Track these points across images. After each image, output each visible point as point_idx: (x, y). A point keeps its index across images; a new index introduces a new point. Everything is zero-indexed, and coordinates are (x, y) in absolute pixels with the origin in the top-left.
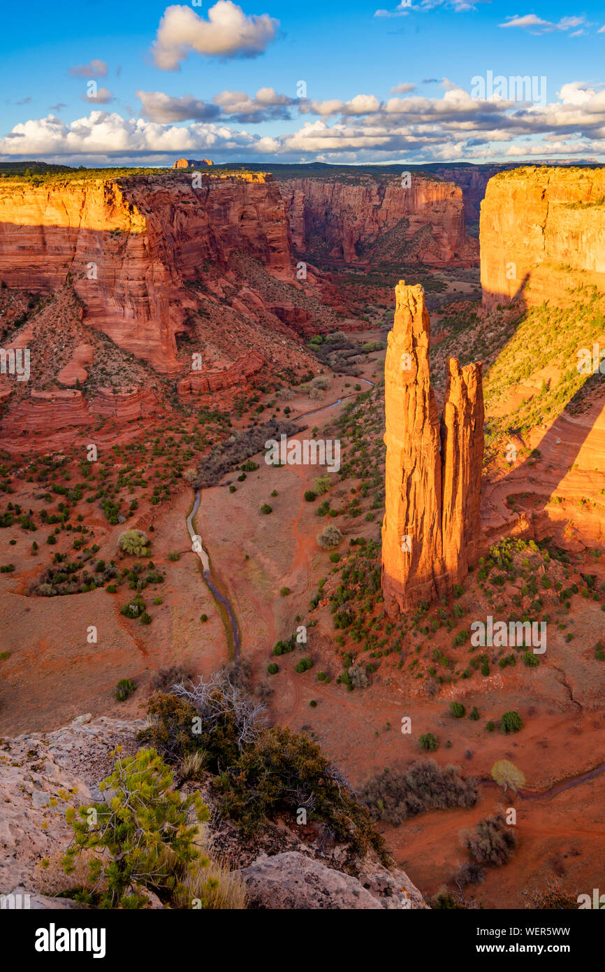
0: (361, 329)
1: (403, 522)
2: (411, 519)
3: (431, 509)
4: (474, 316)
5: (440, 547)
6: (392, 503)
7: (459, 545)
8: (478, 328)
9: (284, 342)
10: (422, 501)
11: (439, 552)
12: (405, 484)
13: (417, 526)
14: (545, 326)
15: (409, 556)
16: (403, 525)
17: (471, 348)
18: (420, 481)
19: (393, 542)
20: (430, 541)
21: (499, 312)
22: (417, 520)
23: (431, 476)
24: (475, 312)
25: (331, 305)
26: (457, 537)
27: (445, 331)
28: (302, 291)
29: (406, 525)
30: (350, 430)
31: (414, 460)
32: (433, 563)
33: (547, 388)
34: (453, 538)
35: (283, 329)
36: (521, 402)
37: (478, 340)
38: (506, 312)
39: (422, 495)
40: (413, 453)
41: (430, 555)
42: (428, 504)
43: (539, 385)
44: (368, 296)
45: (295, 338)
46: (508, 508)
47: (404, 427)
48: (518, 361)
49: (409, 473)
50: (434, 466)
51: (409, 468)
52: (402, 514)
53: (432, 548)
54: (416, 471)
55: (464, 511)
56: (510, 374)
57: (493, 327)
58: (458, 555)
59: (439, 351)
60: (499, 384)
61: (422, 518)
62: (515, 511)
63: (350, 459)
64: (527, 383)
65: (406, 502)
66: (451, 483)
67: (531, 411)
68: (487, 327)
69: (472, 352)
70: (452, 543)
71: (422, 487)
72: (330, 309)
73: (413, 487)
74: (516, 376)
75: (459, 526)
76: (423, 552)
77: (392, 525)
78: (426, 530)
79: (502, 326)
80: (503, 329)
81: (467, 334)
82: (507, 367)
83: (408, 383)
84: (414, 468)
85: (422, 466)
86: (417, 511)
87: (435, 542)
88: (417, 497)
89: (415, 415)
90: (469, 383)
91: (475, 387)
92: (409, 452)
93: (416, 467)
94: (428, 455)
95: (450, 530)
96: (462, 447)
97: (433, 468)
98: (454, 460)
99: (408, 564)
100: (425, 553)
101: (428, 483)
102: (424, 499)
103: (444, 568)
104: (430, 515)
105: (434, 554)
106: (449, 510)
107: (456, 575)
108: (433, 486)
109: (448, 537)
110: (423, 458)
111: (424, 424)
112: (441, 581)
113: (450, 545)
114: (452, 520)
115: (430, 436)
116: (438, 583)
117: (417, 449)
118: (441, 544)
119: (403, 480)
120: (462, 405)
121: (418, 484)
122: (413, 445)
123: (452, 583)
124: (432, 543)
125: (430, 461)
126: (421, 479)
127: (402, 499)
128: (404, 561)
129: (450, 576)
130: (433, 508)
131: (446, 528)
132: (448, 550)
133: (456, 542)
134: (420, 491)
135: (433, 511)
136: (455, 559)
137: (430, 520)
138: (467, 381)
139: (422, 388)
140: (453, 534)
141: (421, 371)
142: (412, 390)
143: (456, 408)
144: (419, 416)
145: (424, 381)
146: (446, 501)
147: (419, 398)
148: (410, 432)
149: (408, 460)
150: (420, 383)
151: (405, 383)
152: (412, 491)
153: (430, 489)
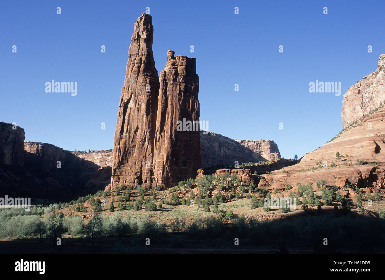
2: (125, 130)
3: (142, 128)
5: (151, 157)
10: (135, 120)
13: (130, 136)
15: (120, 152)
16: (119, 132)
26: (164, 153)
29: (122, 132)
31: (130, 94)
32: (142, 165)
34: (161, 154)
39: (136, 117)
40: (131, 91)
41: (141, 159)
42: (140, 124)
49: (126, 101)
53: (143, 155)
54: (131, 101)
65: (122, 119)
70: (160, 156)
71: (136, 112)
73: (128, 110)
75: (166, 146)
78: (138, 141)
83: (132, 54)
84: (130, 99)
85: (136, 99)
86: (131, 127)
87: (145, 152)
88: (131, 117)
89: (133, 69)
90: (180, 62)
91: (184, 65)
92: (127, 89)
93: (132, 98)
94: (141, 93)
95: (159, 147)
96: (171, 96)
97: (145, 102)
98: (163, 101)
99: (118, 158)
100: (136, 156)
101: (141, 111)
102: (137, 120)
103: (151, 172)
104: (141, 132)
105: (143, 160)
106: (158, 133)
107: (160, 179)
108: (145, 114)
109: (158, 152)
110: (137, 94)
111: (138, 75)
112: (146, 179)
113: (159, 158)
114: (161, 141)
115: (142, 82)
116: (144, 180)
117: (133, 88)
118: (151, 154)
119: (121, 104)
120: (171, 72)
121: (132, 109)
122: (131, 86)
123: (157, 184)
124: (143, 152)
125: (143, 97)
126: (135, 107)
127: (120, 116)
128: (115, 155)
129: (156, 179)
130: (144, 127)
131: (156, 145)
132: (157, 161)
133: (163, 157)
134: (134, 114)
135: (144, 129)
136: (161, 168)
137: (141, 135)
138: (178, 61)
139: (140, 57)
140: (162, 150)
141: (141, 49)
142: (134, 57)
143: (166, 72)
144: (135, 69)
145: (142, 54)
146: (156, 126)
147: (137, 60)
148: (129, 78)
149: (126, 93)
150: (140, 55)
151: (130, 54)
152: (128, 113)
153: (142, 115)
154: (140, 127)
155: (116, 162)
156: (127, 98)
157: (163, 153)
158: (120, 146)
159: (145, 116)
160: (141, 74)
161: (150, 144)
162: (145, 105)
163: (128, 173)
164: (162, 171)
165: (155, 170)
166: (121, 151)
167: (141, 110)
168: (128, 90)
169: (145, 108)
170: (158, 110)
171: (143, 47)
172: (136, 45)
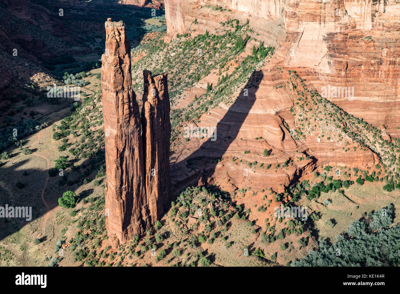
0: (84, 53)
1: (119, 184)
2: (124, 181)
4: (162, 42)
5: (145, 198)
6: (111, 172)
7: (157, 195)
8: (165, 50)
9: (27, 64)
10: (131, 169)
11: (145, 201)
12: (119, 159)
13: (128, 186)
14: (208, 48)
16: (119, 186)
17: (161, 63)
18: (129, 156)
19: (113, 198)
20: (138, 195)
21: (178, 39)
22: (128, 182)
23: (136, 151)
24: (162, 39)
25: (61, 37)
26: (155, 190)
27: (143, 52)
28: (38, 26)
29: (121, 185)
30: (80, 125)
31: (124, 142)
32: (141, 209)
33: (210, 88)
34: (153, 191)
35: (25, 55)
36: (194, 99)
37: (166, 58)
38: (183, 39)
39: (131, 165)
40: (124, 138)
41: (139, 204)
42: (135, 170)
43: (205, 86)
44: (88, 29)
45: (35, 61)
46: (188, 168)
47: (116, 120)
48: (191, 71)
49: (121, 151)
50: (138, 144)
51: (121, 147)
52: (118, 179)
53: (140, 199)
54: (126, 149)
55: (159, 173)
56: (187, 80)
57: (175, 49)
58: (157, 201)
59: (140, 67)
60: (180, 87)
61: (132, 180)
62: (193, 169)
63: (81, 144)
64: (197, 85)
65: (120, 170)
67: (201, 104)
68: (171, 49)
69: (162, 66)
70: (153, 194)
71: (131, 160)
72: (61, 40)
73: (125, 160)
74: (190, 81)
75: (156, 183)
76: (134, 203)
77: (111, 186)
78: (135, 188)
79: (181, 48)
80: (181, 50)
81: (158, 54)
82: (185, 76)
83: (117, 89)
84: (125, 147)
85: (130, 145)
86: (128, 176)
87: (141, 195)
88: (128, 166)
91: (163, 90)
92: (121, 137)
94: (134, 137)
95: (151, 186)
99: (124, 212)
101: (135, 157)
102: (133, 167)
103: (148, 212)
104: (137, 178)
105: (141, 203)
106: (149, 172)
107: (156, 215)
108: (139, 158)
109: (150, 191)
110: (130, 140)
111: (130, 117)
112: (147, 220)
114: (152, 180)
115: (135, 125)
116: (145, 222)
117: (126, 134)
118: (145, 196)
119: (117, 156)
120: (155, 103)
121: (128, 158)
122: (123, 132)
123: (154, 220)
125: (135, 142)
126: (130, 154)
127: (118, 169)
128: (121, 210)
129: (153, 216)
130: (139, 172)
131: (148, 185)
132: (150, 199)
133: (155, 193)
134: (130, 162)
135: (138, 174)
136: (155, 205)
137: (137, 181)
138: (158, 86)
139: (127, 92)
140: (153, 188)
141: (126, 81)
142: (120, 95)
143: (151, 105)
144: (126, 112)
145: (128, 88)
146: (148, 167)
147: (126, 99)
148: (121, 123)
149: (120, 142)
150: (126, 89)
151: (115, 90)
152: (124, 163)
153: (136, 160)
154: (135, 173)
156: (122, 147)
158: (123, 200)
159: (138, 160)
160: (132, 115)
161: (144, 187)
162: (138, 149)
163: (132, 221)
164: (156, 208)
165: (151, 207)
166: (124, 204)
167: (135, 155)
169: (138, 152)
170: (147, 150)
171: (127, 78)
172: (119, 77)
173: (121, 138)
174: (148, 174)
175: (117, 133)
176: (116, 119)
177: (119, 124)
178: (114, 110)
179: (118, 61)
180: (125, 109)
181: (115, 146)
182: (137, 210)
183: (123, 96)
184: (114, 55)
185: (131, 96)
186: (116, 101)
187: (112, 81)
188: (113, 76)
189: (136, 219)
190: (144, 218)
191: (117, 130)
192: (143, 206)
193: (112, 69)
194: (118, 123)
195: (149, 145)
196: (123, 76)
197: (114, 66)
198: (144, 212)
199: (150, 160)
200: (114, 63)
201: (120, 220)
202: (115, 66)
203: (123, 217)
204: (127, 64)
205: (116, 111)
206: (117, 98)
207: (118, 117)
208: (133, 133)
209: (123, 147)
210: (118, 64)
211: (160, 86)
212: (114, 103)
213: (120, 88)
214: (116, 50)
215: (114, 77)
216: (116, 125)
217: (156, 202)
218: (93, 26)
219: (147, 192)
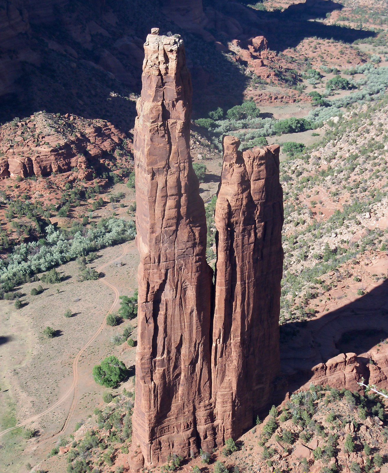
1: (148, 351)
2: (160, 349)
3: (190, 339)
5: (207, 389)
7: (235, 388)
10: (177, 325)
11: (205, 394)
12: (151, 303)
13: (169, 359)
15: (156, 396)
16: (148, 356)
18: (174, 300)
20: (190, 380)
22: (169, 352)
23: (191, 294)
26: (232, 378)
29: (154, 354)
31: (163, 271)
32: (195, 409)
34: (227, 379)
39: (177, 318)
41: (191, 397)
42: (187, 329)
47: (148, 226)
49: (157, 288)
50: (195, 280)
52: (146, 341)
53: (194, 388)
54: (167, 287)
58: (233, 402)
61: (179, 348)
65: (152, 325)
66: (223, 305)
70: (225, 385)
71: (177, 308)
73: (162, 307)
75: (235, 363)
76: (180, 393)
78: (184, 365)
83: (155, 167)
84: (165, 282)
85: (176, 280)
86: (170, 339)
87: (198, 381)
88: (169, 320)
89: (164, 211)
90: (254, 172)
91: (263, 179)
92: (156, 260)
93: (168, 281)
94: (185, 265)
95: (222, 367)
96: (240, 258)
97: (193, 284)
98: (227, 274)
99: (155, 407)
100: (183, 394)
101: (187, 304)
102: (181, 323)
103: (211, 417)
104: (190, 346)
105: (196, 397)
106: (220, 341)
107: (229, 427)
108: (195, 308)
109: (219, 377)
110: (177, 269)
111: (178, 224)
112: (206, 432)
113: (222, 387)
114: (225, 355)
115: (188, 241)
116: (202, 435)
117: (168, 256)
118: (208, 384)
119: (147, 296)
120: (240, 203)
121: (170, 304)
122: (163, 251)
123: (224, 436)
124: (194, 383)
125: (190, 274)
126: (176, 297)
127: (147, 321)
128: (149, 402)
129: (221, 427)
130: (194, 336)
131: (215, 365)
132: (219, 393)
133: (230, 383)
134: (174, 312)
135: (194, 340)
136: (229, 406)
137: (190, 352)
138: (251, 170)
139: (176, 176)
140: (227, 373)
141: (175, 153)
142: (161, 178)
143: (229, 206)
144: (171, 212)
145: (179, 166)
146: (216, 328)
147: (171, 188)
148: (157, 233)
149: (155, 270)
150: (173, 169)
151: (150, 167)
152: (162, 312)
153: (189, 311)
154: (186, 336)
155: (152, 415)
156: (158, 280)
157: (230, 378)
158: (155, 384)
159: (195, 313)
160: (183, 222)
161: (206, 365)
162: (194, 290)
163: (174, 427)
164: (231, 412)
165: (218, 409)
166: (157, 392)
167: (187, 301)
168: (159, 262)
169: (195, 296)
170: (217, 294)
171: (178, 147)
172: (162, 143)
173: (156, 264)
174: (217, 343)
175: (150, 252)
176: (149, 224)
177: (154, 235)
178: (146, 207)
179: (161, 113)
180: (167, 208)
181: (145, 276)
182: (186, 410)
183: (166, 181)
184: (153, 101)
185: (183, 184)
186: (151, 190)
187: (146, 150)
188: (148, 140)
189: (182, 426)
190: (201, 428)
191: (150, 246)
192: (202, 404)
193: (146, 126)
194: (153, 232)
195: (221, 286)
196: (170, 143)
197: (151, 121)
198: (201, 414)
199: (223, 315)
200: (151, 116)
201: (147, 421)
202: (153, 122)
203: (153, 416)
204: (179, 119)
205: (150, 209)
206: (152, 184)
207: (153, 222)
208: (184, 256)
209: (160, 282)
210: (160, 119)
211: (256, 169)
212: (146, 193)
213: (161, 164)
214: (157, 91)
215: (150, 143)
216: (148, 235)
217: (230, 400)
218: (327, 48)
219: (213, 377)
